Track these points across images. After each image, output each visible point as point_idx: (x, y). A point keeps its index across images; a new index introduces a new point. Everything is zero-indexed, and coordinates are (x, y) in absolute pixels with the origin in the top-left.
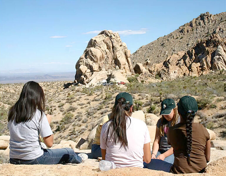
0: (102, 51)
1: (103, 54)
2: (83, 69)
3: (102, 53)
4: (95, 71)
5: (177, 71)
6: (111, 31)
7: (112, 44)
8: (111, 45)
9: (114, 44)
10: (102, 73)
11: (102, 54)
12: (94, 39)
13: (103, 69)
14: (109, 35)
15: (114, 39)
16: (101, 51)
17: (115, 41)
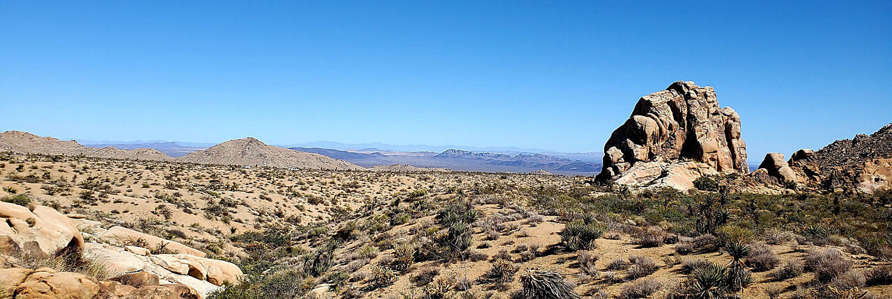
0: (660, 123)
1: (661, 130)
2: (614, 155)
3: (660, 127)
4: (638, 160)
5: (884, 178)
6: (691, 84)
7: (688, 109)
8: (685, 112)
9: (694, 110)
10: (651, 166)
11: (658, 128)
12: (646, 98)
13: (659, 158)
14: (686, 91)
15: (695, 99)
16: (658, 123)
17: (696, 103)
